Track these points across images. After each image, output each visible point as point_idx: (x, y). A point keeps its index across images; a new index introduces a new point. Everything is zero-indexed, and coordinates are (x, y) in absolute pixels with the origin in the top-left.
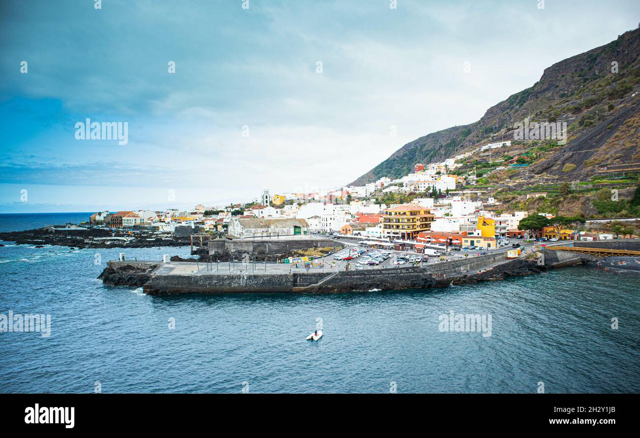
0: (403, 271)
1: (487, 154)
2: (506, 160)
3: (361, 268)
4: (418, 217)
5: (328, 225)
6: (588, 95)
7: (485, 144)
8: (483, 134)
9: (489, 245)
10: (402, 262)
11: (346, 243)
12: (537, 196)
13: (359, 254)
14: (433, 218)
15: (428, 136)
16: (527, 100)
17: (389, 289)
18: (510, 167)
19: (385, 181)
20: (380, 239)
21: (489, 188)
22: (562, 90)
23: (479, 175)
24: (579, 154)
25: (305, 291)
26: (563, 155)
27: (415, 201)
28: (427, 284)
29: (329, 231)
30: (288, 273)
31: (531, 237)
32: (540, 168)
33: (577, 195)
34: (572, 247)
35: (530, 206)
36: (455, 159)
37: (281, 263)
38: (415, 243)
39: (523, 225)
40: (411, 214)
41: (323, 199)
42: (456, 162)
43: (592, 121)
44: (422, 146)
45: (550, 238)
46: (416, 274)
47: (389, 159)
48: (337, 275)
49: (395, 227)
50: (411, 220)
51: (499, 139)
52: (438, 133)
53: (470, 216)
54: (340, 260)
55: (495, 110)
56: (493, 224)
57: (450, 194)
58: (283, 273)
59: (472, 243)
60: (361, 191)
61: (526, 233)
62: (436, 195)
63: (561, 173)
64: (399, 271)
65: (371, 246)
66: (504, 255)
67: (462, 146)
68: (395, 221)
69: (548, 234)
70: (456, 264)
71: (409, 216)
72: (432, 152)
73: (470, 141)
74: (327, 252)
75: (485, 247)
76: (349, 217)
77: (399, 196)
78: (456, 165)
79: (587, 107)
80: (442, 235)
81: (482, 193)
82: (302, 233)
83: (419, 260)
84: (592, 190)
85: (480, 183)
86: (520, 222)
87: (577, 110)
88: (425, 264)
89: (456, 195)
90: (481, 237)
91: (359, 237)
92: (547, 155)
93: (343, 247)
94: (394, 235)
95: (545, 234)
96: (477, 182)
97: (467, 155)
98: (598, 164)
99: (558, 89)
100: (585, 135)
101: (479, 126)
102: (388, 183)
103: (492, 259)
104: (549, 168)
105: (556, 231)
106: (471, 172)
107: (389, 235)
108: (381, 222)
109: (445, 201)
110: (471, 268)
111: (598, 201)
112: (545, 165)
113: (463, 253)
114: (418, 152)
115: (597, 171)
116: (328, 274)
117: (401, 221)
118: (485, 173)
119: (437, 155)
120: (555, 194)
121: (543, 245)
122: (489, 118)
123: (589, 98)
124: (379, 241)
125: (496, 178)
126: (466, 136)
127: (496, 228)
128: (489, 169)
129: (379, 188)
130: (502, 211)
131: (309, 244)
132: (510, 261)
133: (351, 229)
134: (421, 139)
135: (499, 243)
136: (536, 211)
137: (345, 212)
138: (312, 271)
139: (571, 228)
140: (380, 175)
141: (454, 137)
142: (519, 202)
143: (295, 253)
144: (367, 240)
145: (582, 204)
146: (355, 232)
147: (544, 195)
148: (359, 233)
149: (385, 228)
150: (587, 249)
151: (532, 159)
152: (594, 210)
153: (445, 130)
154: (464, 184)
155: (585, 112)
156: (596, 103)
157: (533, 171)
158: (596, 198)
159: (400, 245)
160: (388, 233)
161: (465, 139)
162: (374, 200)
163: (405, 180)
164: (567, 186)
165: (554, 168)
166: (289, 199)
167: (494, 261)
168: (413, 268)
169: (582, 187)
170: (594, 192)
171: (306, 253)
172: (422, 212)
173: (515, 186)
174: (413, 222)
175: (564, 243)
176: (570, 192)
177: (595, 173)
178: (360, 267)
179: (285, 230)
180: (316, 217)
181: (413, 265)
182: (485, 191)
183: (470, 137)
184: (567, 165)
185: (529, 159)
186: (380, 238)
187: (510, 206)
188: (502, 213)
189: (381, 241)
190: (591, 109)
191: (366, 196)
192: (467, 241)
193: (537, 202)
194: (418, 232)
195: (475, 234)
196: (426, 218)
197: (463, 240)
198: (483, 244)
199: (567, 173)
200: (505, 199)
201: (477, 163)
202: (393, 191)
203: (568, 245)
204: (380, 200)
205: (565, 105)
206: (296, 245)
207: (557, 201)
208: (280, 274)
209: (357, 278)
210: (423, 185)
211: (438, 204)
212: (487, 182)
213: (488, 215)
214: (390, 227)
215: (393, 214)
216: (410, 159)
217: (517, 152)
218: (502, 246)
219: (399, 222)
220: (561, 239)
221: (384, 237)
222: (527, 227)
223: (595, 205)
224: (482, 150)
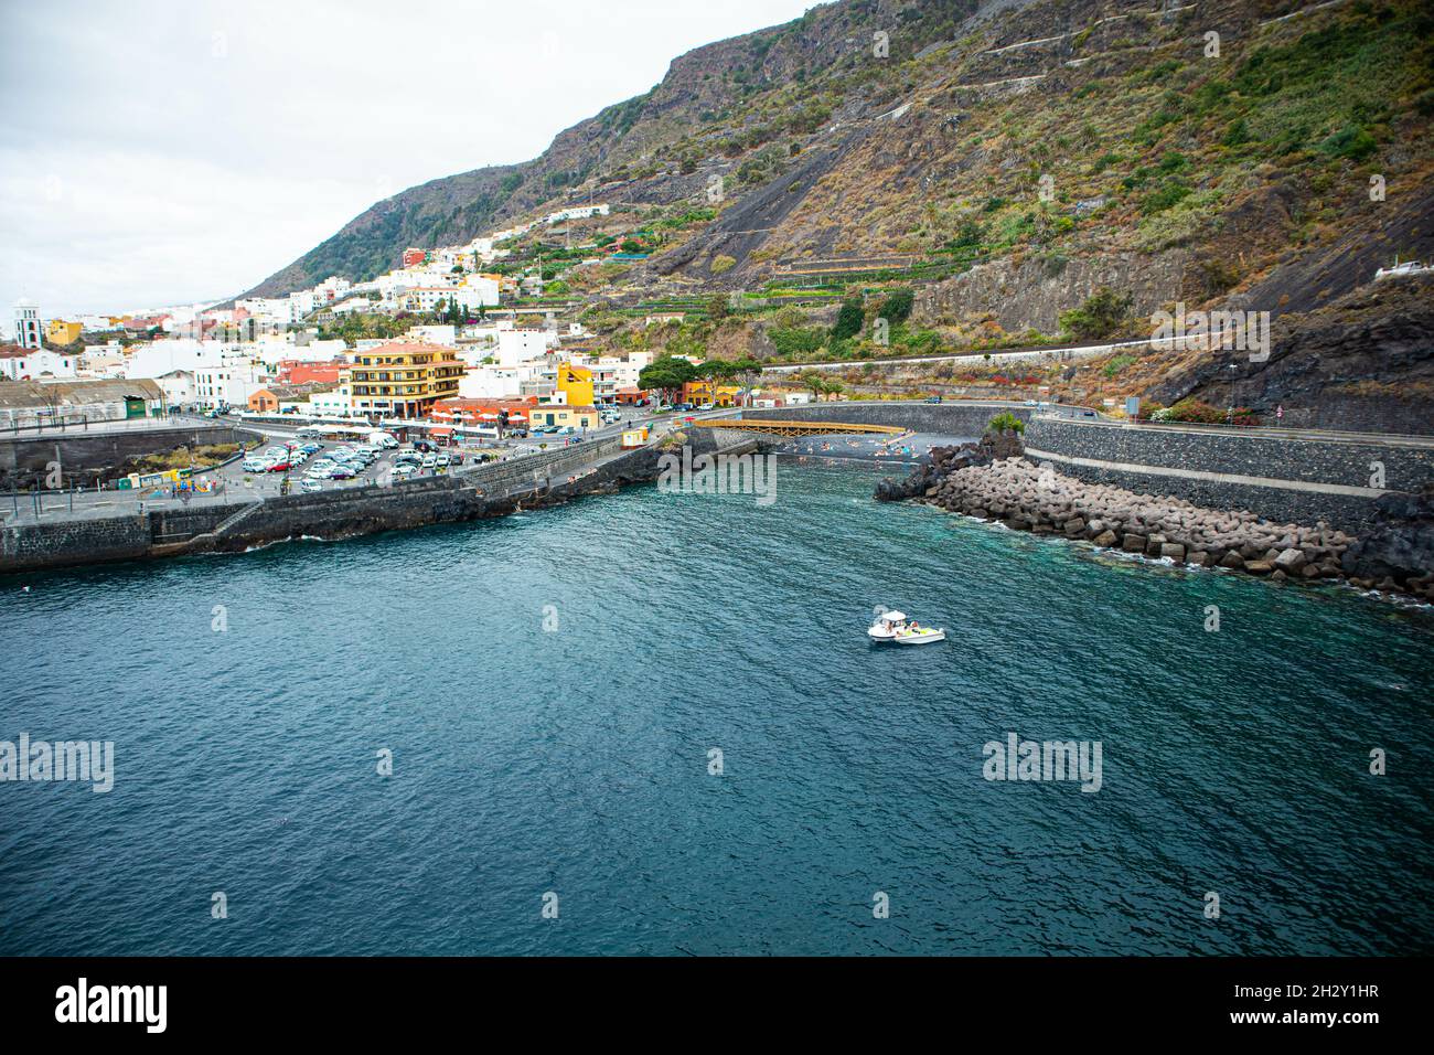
0: (414, 488)
1: (559, 230)
2: (600, 245)
3: (318, 488)
4: (430, 368)
5: (215, 391)
6: (753, 122)
7: (554, 209)
8: (548, 187)
9: (585, 423)
10: (407, 469)
11: (267, 433)
12: (667, 319)
13: (305, 456)
14: (461, 370)
15: (427, 185)
16: (638, 119)
17: (386, 530)
18: (610, 258)
19: (337, 285)
20: (346, 420)
21: (570, 304)
22: (705, 105)
23: (548, 276)
24: (741, 237)
25: (184, 551)
26: (712, 239)
27: (415, 332)
28: (467, 512)
29: (217, 406)
30: (134, 513)
31: (663, 403)
32: (668, 264)
33: (740, 318)
34: (739, 420)
35: (653, 341)
36: (492, 240)
37: (108, 489)
38: (427, 424)
39: (648, 379)
40: (416, 360)
41: (187, 330)
42: (496, 246)
43: (762, 173)
44: (416, 208)
45: (698, 404)
46: (442, 492)
47: (338, 235)
48: (260, 508)
49: (378, 391)
50: (416, 375)
51: (586, 200)
52: (451, 179)
53: (537, 363)
54: (262, 472)
55: (571, 137)
56: (589, 379)
57: (488, 316)
58: (123, 514)
59: (550, 419)
60: (279, 311)
61: (653, 394)
62: (457, 318)
63: (708, 274)
64: (404, 488)
65: (329, 436)
66: (617, 443)
67: (504, 211)
68: (378, 377)
69: (695, 397)
70: (523, 466)
71: (409, 365)
72: (439, 223)
73: (521, 201)
74: (223, 456)
75: (578, 427)
76: (262, 371)
77: (375, 321)
78: (496, 252)
79: (753, 145)
80: (487, 405)
81: (556, 314)
82: (149, 413)
83: (444, 462)
84: (766, 308)
85: (550, 292)
86: (642, 372)
87: (734, 149)
88: (459, 469)
89: (502, 317)
90: (567, 407)
91: (295, 416)
92: (680, 236)
93: (261, 441)
94: (378, 409)
95: (688, 396)
96: (544, 289)
97: (519, 231)
98: (775, 258)
99: (696, 104)
100: (752, 198)
101: (539, 169)
102: (344, 291)
103: (595, 451)
104: (686, 262)
105: (709, 390)
106: (531, 269)
107: (366, 409)
108: (343, 381)
109: (479, 332)
110: (555, 472)
111: (777, 330)
112: (679, 258)
113: (533, 441)
114: (405, 220)
115: (774, 272)
116: (239, 507)
117: (392, 377)
118: (559, 270)
119: (450, 228)
120: (700, 316)
121: (689, 419)
122: (559, 153)
123: (756, 126)
124: (344, 423)
125: (583, 282)
126: (511, 190)
127: (595, 387)
128: (567, 262)
129: (324, 301)
130: (600, 351)
131: (172, 438)
132: (630, 452)
133: (274, 398)
134: (412, 191)
135: (604, 418)
136: (665, 351)
137: (249, 359)
138: (195, 503)
139: (735, 384)
140: (320, 272)
141: (487, 190)
142: (631, 332)
143: (143, 463)
144: (315, 422)
145: (751, 335)
146: (284, 406)
147: (680, 318)
148: (295, 409)
149: (355, 394)
150: (768, 423)
151: (654, 244)
152: (771, 348)
153: (467, 175)
154: (517, 294)
155: (749, 154)
156: (769, 138)
157: (656, 268)
158: (774, 324)
159: (398, 430)
160: (364, 405)
161: (509, 196)
162: (316, 331)
163: (382, 283)
164: (721, 301)
165: (695, 264)
166: (94, 330)
167: (599, 454)
168: (435, 479)
169: (749, 302)
170: (769, 314)
171: (170, 462)
172: (438, 357)
173: (622, 298)
174: (420, 378)
175: (726, 412)
176: (728, 312)
177: (772, 276)
178: (312, 484)
179: (103, 407)
180: (179, 374)
181: (434, 472)
182: (561, 310)
183: (520, 192)
184: (720, 258)
185: (646, 244)
186: (346, 416)
187: (614, 339)
188: (600, 355)
189: (352, 424)
190: (759, 149)
191: (294, 321)
192: (540, 416)
193: (666, 332)
194: (432, 401)
195: (554, 401)
196: (446, 369)
197: (532, 413)
198: (571, 421)
199: (719, 274)
200: (603, 325)
201: (540, 249)
202: (358, 310)
203: (733, 415)
204: (328, 330)
205: (711, 137)
206: (136, 444)
207: (704, 329)
208: (112, 516)
209: (309, 511)
210: (427, 296)
211: (463, 337)
212: (564, 291)
213: (577, 360)
214: (368, 391)
215: (374, 361)
216: (388, 237)
217: (622, 228)
218: (610, 423)
219: (388, 379)
220: (717, 404)
221: (355, 415)
222: (657, 384)
223: (773, 337)
224: (551, 221)
